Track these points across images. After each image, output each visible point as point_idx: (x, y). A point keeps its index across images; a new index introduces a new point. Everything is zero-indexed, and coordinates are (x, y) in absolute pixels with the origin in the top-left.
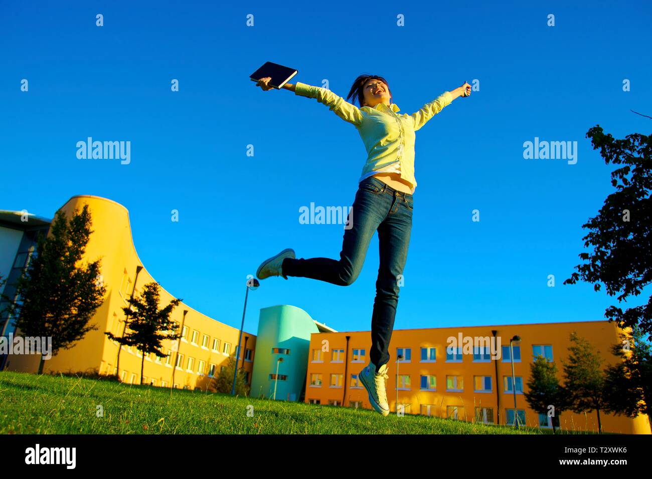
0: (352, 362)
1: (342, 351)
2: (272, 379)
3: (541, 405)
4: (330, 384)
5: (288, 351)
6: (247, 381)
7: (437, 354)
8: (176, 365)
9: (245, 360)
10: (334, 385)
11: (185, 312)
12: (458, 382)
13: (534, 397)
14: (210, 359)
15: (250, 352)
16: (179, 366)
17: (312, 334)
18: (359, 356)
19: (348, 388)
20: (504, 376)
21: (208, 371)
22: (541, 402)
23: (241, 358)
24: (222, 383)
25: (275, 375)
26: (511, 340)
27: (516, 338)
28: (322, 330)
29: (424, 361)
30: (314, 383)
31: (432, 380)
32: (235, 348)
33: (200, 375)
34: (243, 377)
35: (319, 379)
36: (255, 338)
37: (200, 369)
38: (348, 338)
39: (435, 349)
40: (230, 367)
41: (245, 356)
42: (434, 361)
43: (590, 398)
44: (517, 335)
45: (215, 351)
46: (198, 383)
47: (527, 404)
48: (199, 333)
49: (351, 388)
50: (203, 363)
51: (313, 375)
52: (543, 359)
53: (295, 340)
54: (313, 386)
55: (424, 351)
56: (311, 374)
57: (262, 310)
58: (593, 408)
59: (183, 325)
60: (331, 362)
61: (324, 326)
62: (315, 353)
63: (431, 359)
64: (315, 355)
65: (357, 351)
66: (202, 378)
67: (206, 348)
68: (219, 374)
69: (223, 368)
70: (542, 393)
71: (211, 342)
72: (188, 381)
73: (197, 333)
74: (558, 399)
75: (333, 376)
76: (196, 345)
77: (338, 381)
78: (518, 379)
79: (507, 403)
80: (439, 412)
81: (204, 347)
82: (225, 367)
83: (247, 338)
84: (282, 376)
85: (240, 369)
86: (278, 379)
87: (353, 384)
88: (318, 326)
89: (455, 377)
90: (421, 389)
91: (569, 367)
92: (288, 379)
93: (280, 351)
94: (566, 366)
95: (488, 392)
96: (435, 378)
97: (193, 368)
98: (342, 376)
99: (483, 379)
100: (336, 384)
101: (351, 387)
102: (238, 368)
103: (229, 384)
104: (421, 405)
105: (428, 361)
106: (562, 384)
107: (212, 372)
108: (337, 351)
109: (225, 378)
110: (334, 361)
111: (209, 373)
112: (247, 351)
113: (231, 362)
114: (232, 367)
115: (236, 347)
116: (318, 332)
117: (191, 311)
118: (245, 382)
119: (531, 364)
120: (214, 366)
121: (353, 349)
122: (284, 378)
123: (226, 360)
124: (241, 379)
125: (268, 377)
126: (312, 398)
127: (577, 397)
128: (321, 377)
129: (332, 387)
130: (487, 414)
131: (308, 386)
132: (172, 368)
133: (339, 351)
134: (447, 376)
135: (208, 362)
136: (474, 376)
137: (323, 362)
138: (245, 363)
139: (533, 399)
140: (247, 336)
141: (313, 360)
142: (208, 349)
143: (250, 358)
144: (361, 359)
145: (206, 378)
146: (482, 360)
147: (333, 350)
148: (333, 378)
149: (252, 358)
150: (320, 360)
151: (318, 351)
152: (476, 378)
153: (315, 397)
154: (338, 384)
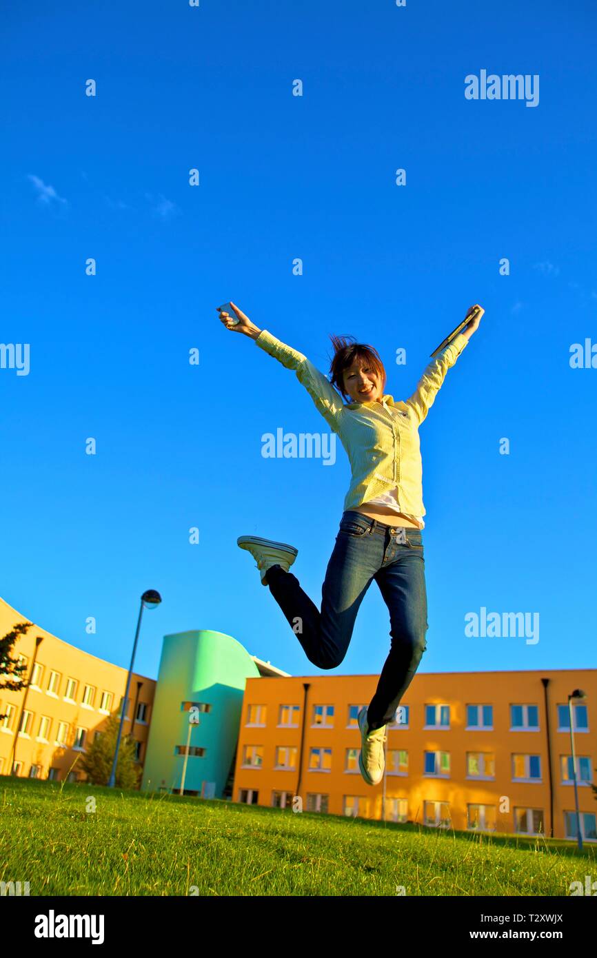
0: (313, 727)
1: (296, 708)
2: (180, 753)
4: (276, 764)
5: (207, 706)
6: (138, 756)
7: (454, 717)
8: (20, 729)
9: (137, 721)
10: (283, 765)
11: (39, 641)
12: (486, 763)
14: (77, 720)
15: (145, 707)
16: (25, 732)
17: (247, 679)
18: (324, 717)
19: (306, 771)
20: (561, 756)
21: (73, 743)
23: (128, 719)
24: (97, 760)
25: (185, 747)
26: (569, 697)
27: (577, 694)
28: (264, 672)
29: (430, 728)
30: (249, 761)
31: (443, 759)
32: (120, 700)
33: (60, 747)
34: (132, 751)
35: (257, 755)
36: (153, 685)
37: (60, 737)
38: (307, 687)
39: (448, 708)
40: (110, 733)
41: (136, 716)
42: (447, 728)
44: (580, 689)
45: (85, 706)
48: (60, 676)
49: (311, 770)
50: (66, 725)
51: (249, 749)
53: (219, 689)
54: (247, 766)
55: (431, 711)
56: (245, 746)
57: (168, 640)
59: (33, 662)
60: (279, 726)
61: (268, 665)
62: (252, 711)
63: (442, 723)
64: (252, 715)
65: (321, 709)
66: (62, 753)
67: (71, 701)
68: (90, 746)
69: (99, 734)
71: (78, 690)
72: (38, 756)
73: (57, 675)
75: (282, 750)
76: (54, 695)
77: (289, 758)
78: (584, 762)
79: (565, 801)
80: (455, 814)
81: (68, 699)
82: (103, 735)
83: (140, 685)
84: (197, 748)
85: (126, 736)
86: (190, 754)
87: (313, 765)
88: (258, 666)
89: (481, 756)
90: (424, 774)
92: (205, 755)
95: (535, 781)
96: (448, 756)
97: (48, 735)
98: (295, 751)
99: (528, 760)
100: (286, 766)
101: (310, 768)
102: (122, 735)
103: (108, 763)
104: (425, 802)
105: (437, 727)
107: (80, 743)
108: (287, 708)
109: (101, 752)
110: (283, 726)
111: (76, 744)
112: (140, 706)
113: (112, 725)
114: (114, 733)
115: (122, 699)
116: (258, 675)
117: (48, 638)
118: (135, 758)
120: (83, 731)
122: (199, 752)
123: (105, 721)
124: (128, 754)
125: (173, 750)
126: (245, 786)
128: (260, 751)
129: (280, 768)
130: (535, 819)
131: (240, 766)
132: (13, 734)
133: (291, 708)
134: (468, 753)
135: (74, 724)
136: (513, 754)
137: (263, 726)
138: (135, 726)
140: (141, 681)
141: (248, 721)
142: (74, 703)
143: (144, 719)
144: (326, 722)
145: (70, 752)
146: (525, 727)
147: (281, 706)
148: (280, 754)
149: (147, 719)
150: (260, 722)
151: (258, 708)
152: (516, 758)
153: (250, 786)
154: (289, 762)
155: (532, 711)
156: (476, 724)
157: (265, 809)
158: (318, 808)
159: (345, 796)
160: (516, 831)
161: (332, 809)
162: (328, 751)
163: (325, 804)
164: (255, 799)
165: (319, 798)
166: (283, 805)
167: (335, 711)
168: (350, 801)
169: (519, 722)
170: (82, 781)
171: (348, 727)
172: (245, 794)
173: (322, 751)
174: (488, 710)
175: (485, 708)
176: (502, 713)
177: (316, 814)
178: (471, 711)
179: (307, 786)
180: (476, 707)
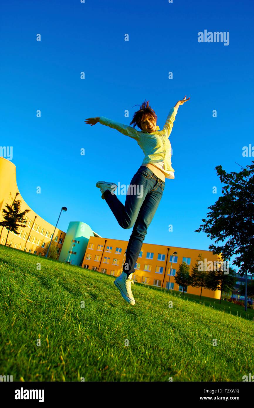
0: (106, 252)
1: (102, 246)
2: (69, 252)
3: (180, 282)
5: (79, 242)
6: (59, 252)
7: (143, 255)
8: (28, 239)
9: (59, 243)
11: (36, 217)
12: (149, 267)
13: (178, 278)
14: (43, 239)
15: (62, 240)
16: (29, 240)
17: (90, 237)
18: (109, 250)
19: (102, 262)
20: (169, 268)
21: (42, 245)
22: (181, 281)
24: (47, 251)
25: (71, 251)
26: (173, 253)
27: (175, 253)
28: (95, 236)
30: (88, 258)
31: (139, 265)
32: (55, 237)
35: (90, 257)
36: (65, 234)
38: (106, 241)
41: (59, 241)
42: (141, 257)
43: (200, 282)
44: (177, 252)
45: (46, 236)
46: (37, 248)
47: (175, 281)
48: (40, 227)
50: (40, 241)
52: (185, 263)
53: (83, 238)
54: (87, 259)
56: (87, 254)
57: (70, 222)
58: (200, 286)
59: (34, 222)
61: (97, 234)
64: (90, 246)
65: (109, 247)
66: (39, 247)
67: (42, 235)
68: (46, 247)
69: (48, 244)
70: (181, 277)
71: (45, 232)
72: (32, 247)
74: (187, 280)
76: (38, 232)
77: (98, 259)
78: (174, 270)
79: (167, 279)
81: (41, 234)
82: (50, 244)
83: (61, 233)
85: (56, 246)
86: (72, 253)
87: (104, 261)
88: (94, 233)
89: (148, 265)
91: (194, 268)
93: (75, 241)
94: (193, 267)
95: (161, 273)
97: (35, 242)
98: (100, 257)
99: (160, 268)
103: (50, 252)
106: (190, 275)
107: (44, 246)
109: (49, 249)
110: (98, 250)
111: (42, 246)
112: (61, 239)
114: (53, 244)
116: (93, 236)
117: (38, 217)
119: (180, 265)
120: (45, 243)
121: (107, 246)
122: (75, 253)
124: (56, 251)
125: (67, 251)
126: (86, 264)
127: (195, 281)
128: (91, 255)
129: (95, 260)
130: (159, 283)
131: (85, 259)
132: (26, 240)
133: (101, 246)
134: (145, 264)
135: (43, 241)
136: (156, 266)
137: (93, 249)
139: (177, 279)
141: (89, 248)
142: (43, 235)
143: (61, 242)
144: (110, 251)
145: (41, 247)
146: (161, 260)
147: (98, 245)
148: (96, 257)
149: (62, 243)
150: (92, 248)
151: (92, 245)
152: (157, 267)
153: (87, 264)
154: (98, 260)
155: (164, 256)
156: (149, 257)
157: (90, 270)
158: (104, 273)
159: (111, 270)
160: (154, 285)
161: (107, 273)
162: (109, 258)
163: (105, 272)
164: (88, 267)
165: (104, 270)
166: (95, 270)
167: (112, 249)
168: (112, 272)
169: (160, 258)
170: (43, 256)
171: (115, 253)
172: (85, 266)
173: (107, 258)
174: (152, 254)
175: (152, 253)
176: (156, 255)
177: (103, 273)
178: (148, 253)
179: (102, 266)
180: (149, 253)
